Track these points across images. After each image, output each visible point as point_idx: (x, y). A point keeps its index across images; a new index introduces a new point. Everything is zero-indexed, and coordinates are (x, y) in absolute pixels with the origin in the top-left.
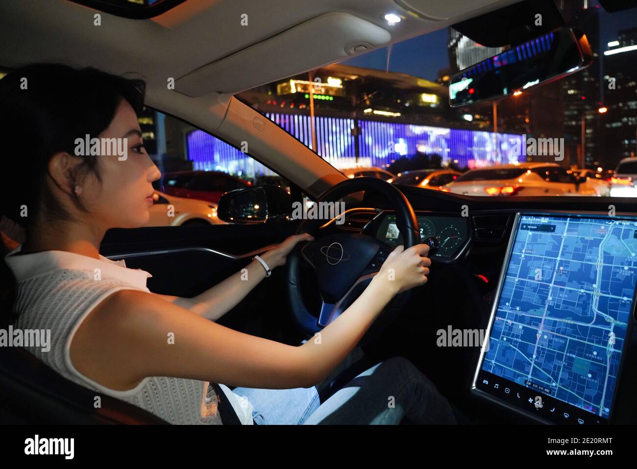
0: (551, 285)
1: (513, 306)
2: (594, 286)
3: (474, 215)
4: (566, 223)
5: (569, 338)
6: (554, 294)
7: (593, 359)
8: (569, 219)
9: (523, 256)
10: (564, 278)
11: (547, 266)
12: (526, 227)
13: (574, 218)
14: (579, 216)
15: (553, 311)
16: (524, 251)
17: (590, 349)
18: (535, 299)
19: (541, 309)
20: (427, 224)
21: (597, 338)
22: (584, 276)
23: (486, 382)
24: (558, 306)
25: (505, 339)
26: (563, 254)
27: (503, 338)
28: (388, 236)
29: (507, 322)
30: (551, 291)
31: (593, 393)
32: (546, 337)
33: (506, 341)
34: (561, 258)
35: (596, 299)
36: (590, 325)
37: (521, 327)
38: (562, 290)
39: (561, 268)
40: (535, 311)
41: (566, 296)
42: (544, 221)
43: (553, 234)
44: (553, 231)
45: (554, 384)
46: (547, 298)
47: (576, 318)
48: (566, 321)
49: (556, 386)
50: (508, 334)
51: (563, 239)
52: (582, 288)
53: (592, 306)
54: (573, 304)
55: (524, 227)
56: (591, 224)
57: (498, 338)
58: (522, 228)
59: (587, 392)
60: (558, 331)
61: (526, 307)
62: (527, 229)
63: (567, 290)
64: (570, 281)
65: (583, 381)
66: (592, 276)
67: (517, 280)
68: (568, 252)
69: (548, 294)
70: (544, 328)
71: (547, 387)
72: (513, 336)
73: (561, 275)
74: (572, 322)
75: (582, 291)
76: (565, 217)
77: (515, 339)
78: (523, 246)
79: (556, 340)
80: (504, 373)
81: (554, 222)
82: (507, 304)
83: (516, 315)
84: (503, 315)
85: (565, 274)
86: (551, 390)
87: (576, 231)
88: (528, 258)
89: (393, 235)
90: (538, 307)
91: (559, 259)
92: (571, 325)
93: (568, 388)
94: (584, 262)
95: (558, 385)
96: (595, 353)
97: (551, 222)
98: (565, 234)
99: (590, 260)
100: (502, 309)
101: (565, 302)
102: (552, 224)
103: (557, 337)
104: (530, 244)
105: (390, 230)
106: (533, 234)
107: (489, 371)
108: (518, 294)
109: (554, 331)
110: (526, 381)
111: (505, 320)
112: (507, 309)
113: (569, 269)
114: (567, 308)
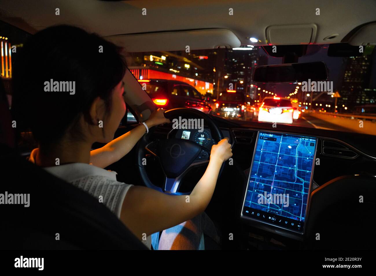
0: (276, 165)
1: (259, 175)
2: (295, 166)
3: (233, 130)
4: (281, 138)
5: (286, 189)
6: (277, 170)
7: (297, 198)
8: (282, 136)
9: (262, 152)
10: (281, 162)
11: (274, 157)
12: (262, 138)
13: (284, 135)
14: (287, 135)
15: (277, 177)
16: (262, 149)
17: (295, 193)
18: (269, 172)
19: (272, 177)
20: (206, 132)
21: (297, 189)
22: (290, 161)
23: (247, 212)
24: (280, 175)
25: (255, 191)
26: (280, 152)
27: (254, 190)
28: (183, 138)
29: (256, 183)
30: (276, 168)
31: (297, 212)
32: (275, 189)
33: (256, 192)
34: (280, 153)
35: (296, 172)
36: (294, 183)
37: (263, 185)
38: (281, 168)
39: (280, 158)
40: (269, 177)
41: (283, 170)
42: (271, 136)
43: (275, 142)
44: (275, 141)
45: (280, 210)
46: (274, 171)
47: (288, 180)
48: (284, 181)
49: (281, 210)
50: (257, 189)
51: (280, 145)
52: (290, 167)
53: (294, 175)
54: (286, 174)
55: (261, 138)
56: (292, 139)
57: (252, 191)
58: (260, 139)
59: (294, 211)
60: (280, 186)
61: (265, 176)
62: (263, 139)
63: (283, 168)
64: (285, 163)
65: (293, 207)
66: (294, 162)
67: (259, 163)
68: (283, 151)
69: (275, 170)
70: (274, 185)
71: (277, 211)
72: (259, 189)
73: (280, 161)
74: (286, 182)
75: (290, 168)
76: (280, 135)
77: (261, 191)
78: (261, 147)
79: (280, 190)
80: (256, 206)
81: (275, 136)
82: (255, 174)
83: (260, 179)
84: (254, 180)
85: (282, 160)
86: (279, 212)
87: (286, 141)
88: (264, 153)
89: (186, 138)
90: (271, 176)
91: (279, 153)
92: (286, 183)
93: (286, 211)
94: (290, 155)
95: (282, 210)
96: (297, 195)
97: (274, 137)
98: (281, 143)
99: (293, 155)
100: (253, 177)
101: (283, 173)
102: (275, 138)
103: (280, 189)
104: (265, 146)
105: (184, 135)
106: (266, 142)
107: (248, 206)
108: (261, 170)
109: (278, 186)
110: (267, 210)
111: (255, 182)
112: (255, 176)
113: (284, 159)
114: (283, 176)
